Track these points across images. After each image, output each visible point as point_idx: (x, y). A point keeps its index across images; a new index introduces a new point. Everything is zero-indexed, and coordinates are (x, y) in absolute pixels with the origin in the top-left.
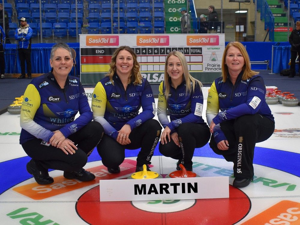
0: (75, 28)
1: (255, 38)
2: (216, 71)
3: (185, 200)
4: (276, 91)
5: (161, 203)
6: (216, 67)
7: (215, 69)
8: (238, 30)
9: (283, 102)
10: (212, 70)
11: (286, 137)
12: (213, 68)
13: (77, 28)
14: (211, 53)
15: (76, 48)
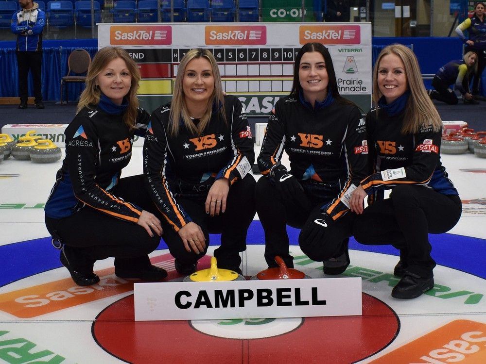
0: (89, 11)
1: (431, 30)
2: (355, 93)
3: (284, 320)
4: (464, 129)
5: (242, 324)
6: (355, 85)
7: (353, 89)
8: (398, 15)
9: (476, 150)
10: (347, 91)
11: (475, 213)
12: (350, 86)
13: (93, 11)
14: (345, 59)
15: (90, 48)
